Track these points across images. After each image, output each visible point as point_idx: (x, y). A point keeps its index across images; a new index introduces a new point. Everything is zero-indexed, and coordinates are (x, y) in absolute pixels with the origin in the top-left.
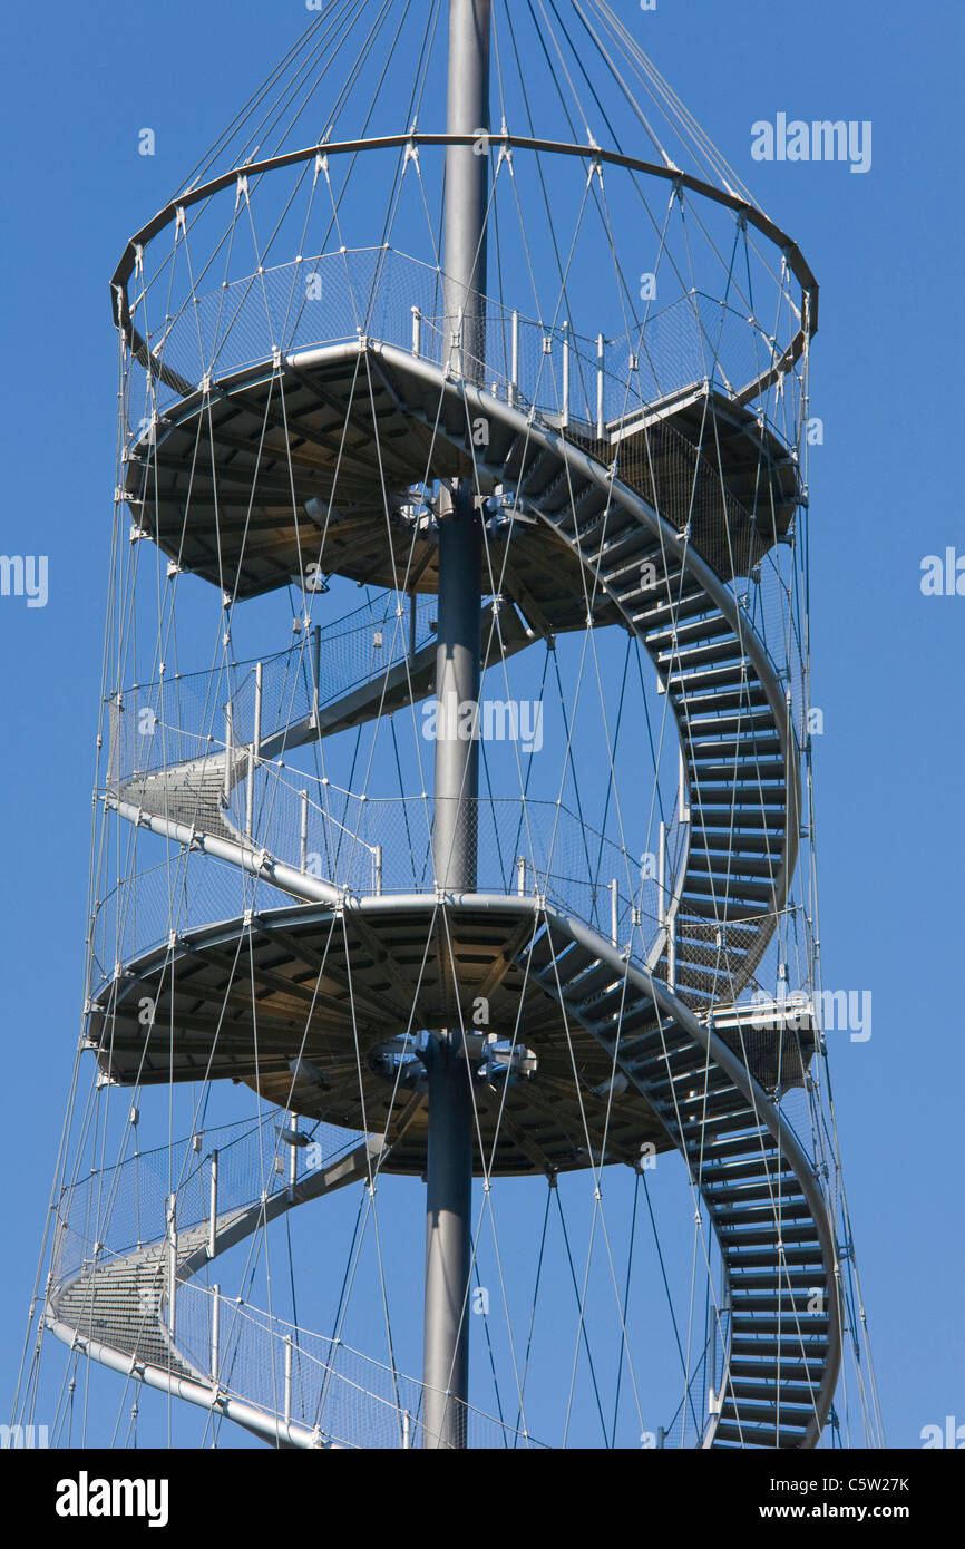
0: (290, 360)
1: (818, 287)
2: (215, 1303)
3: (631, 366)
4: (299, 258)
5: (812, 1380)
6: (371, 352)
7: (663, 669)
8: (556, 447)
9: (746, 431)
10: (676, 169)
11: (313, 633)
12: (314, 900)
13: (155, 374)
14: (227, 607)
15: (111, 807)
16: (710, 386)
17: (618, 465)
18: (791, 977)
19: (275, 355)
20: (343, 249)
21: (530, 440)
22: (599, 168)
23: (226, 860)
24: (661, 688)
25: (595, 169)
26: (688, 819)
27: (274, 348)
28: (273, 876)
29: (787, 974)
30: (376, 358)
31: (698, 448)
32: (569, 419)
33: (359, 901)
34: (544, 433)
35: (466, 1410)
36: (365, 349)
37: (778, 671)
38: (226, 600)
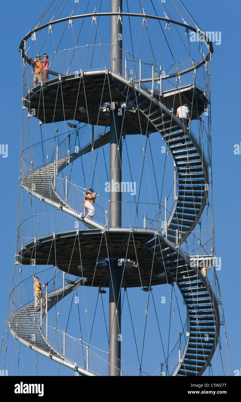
0: (85, 73)
1: (213, 51)
2: (64, 335)
3: (177, 81)
4: (88, 45)
5: (205, 354)
6: (109, 74)
7: (176, 160)
8: (158, 103)
9: (200, 96)
10: (187, 24)
11: (68, 136)
12: (96, 228)
13: (25, 60)
14: (41, 125)
15: (29, 192)
16: (195, 86)
17: (174, 109)
18: (214, 251)
19: (81, 72)
20: (100, 44)
21: (152, 102)
22: (168, 24)
23: (69, 214)
24: (175, 165)
25: (168, 25)
26: (177, 199)
27: (81, 70)
28: (84, 220)
29: (213, 250)
30: (110, 75)
31: (192, 103)
32: (154, 91)
33: (109, 229)
34: (155, 99)
35: (120, 362)
36: (107, 73)
37: (207, 163)
38: (41, 123)
